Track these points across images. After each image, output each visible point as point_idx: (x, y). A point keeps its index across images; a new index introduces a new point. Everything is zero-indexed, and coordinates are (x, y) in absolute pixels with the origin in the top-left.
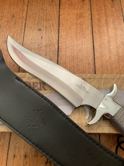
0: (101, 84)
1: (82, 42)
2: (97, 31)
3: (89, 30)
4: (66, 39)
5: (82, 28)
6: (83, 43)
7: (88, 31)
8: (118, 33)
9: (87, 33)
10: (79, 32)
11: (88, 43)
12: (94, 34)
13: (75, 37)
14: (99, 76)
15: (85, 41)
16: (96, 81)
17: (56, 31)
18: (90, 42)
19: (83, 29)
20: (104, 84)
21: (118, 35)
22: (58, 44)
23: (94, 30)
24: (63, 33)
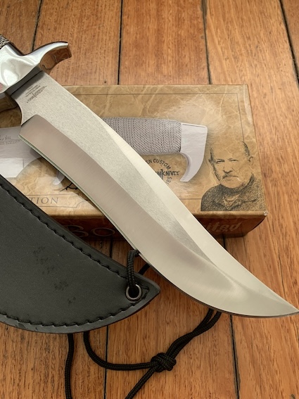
0: (105, 106)
1: (94, 36)
2: (132, 13)
3: (112, 10)
4: (55, 29)
5: (96, 7)
6: (96, 37)
7: (111, 13)
8: (183, 16)
9: (107, 16)
10: (89, 14)
11: (108, 38)
12: (125, 17)
13: (77, 26)
14: (100, 89)
15: (101, 34)
16: (92, 100)
17: (34, 13)
18: (113, 34)
19: (100, 8)
20: (111, 106)
21: (184, 20)
22: (34, 40)
23: (125, 9)
24: (48, 17)
